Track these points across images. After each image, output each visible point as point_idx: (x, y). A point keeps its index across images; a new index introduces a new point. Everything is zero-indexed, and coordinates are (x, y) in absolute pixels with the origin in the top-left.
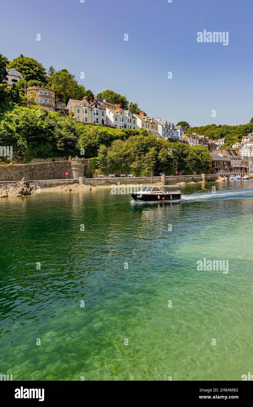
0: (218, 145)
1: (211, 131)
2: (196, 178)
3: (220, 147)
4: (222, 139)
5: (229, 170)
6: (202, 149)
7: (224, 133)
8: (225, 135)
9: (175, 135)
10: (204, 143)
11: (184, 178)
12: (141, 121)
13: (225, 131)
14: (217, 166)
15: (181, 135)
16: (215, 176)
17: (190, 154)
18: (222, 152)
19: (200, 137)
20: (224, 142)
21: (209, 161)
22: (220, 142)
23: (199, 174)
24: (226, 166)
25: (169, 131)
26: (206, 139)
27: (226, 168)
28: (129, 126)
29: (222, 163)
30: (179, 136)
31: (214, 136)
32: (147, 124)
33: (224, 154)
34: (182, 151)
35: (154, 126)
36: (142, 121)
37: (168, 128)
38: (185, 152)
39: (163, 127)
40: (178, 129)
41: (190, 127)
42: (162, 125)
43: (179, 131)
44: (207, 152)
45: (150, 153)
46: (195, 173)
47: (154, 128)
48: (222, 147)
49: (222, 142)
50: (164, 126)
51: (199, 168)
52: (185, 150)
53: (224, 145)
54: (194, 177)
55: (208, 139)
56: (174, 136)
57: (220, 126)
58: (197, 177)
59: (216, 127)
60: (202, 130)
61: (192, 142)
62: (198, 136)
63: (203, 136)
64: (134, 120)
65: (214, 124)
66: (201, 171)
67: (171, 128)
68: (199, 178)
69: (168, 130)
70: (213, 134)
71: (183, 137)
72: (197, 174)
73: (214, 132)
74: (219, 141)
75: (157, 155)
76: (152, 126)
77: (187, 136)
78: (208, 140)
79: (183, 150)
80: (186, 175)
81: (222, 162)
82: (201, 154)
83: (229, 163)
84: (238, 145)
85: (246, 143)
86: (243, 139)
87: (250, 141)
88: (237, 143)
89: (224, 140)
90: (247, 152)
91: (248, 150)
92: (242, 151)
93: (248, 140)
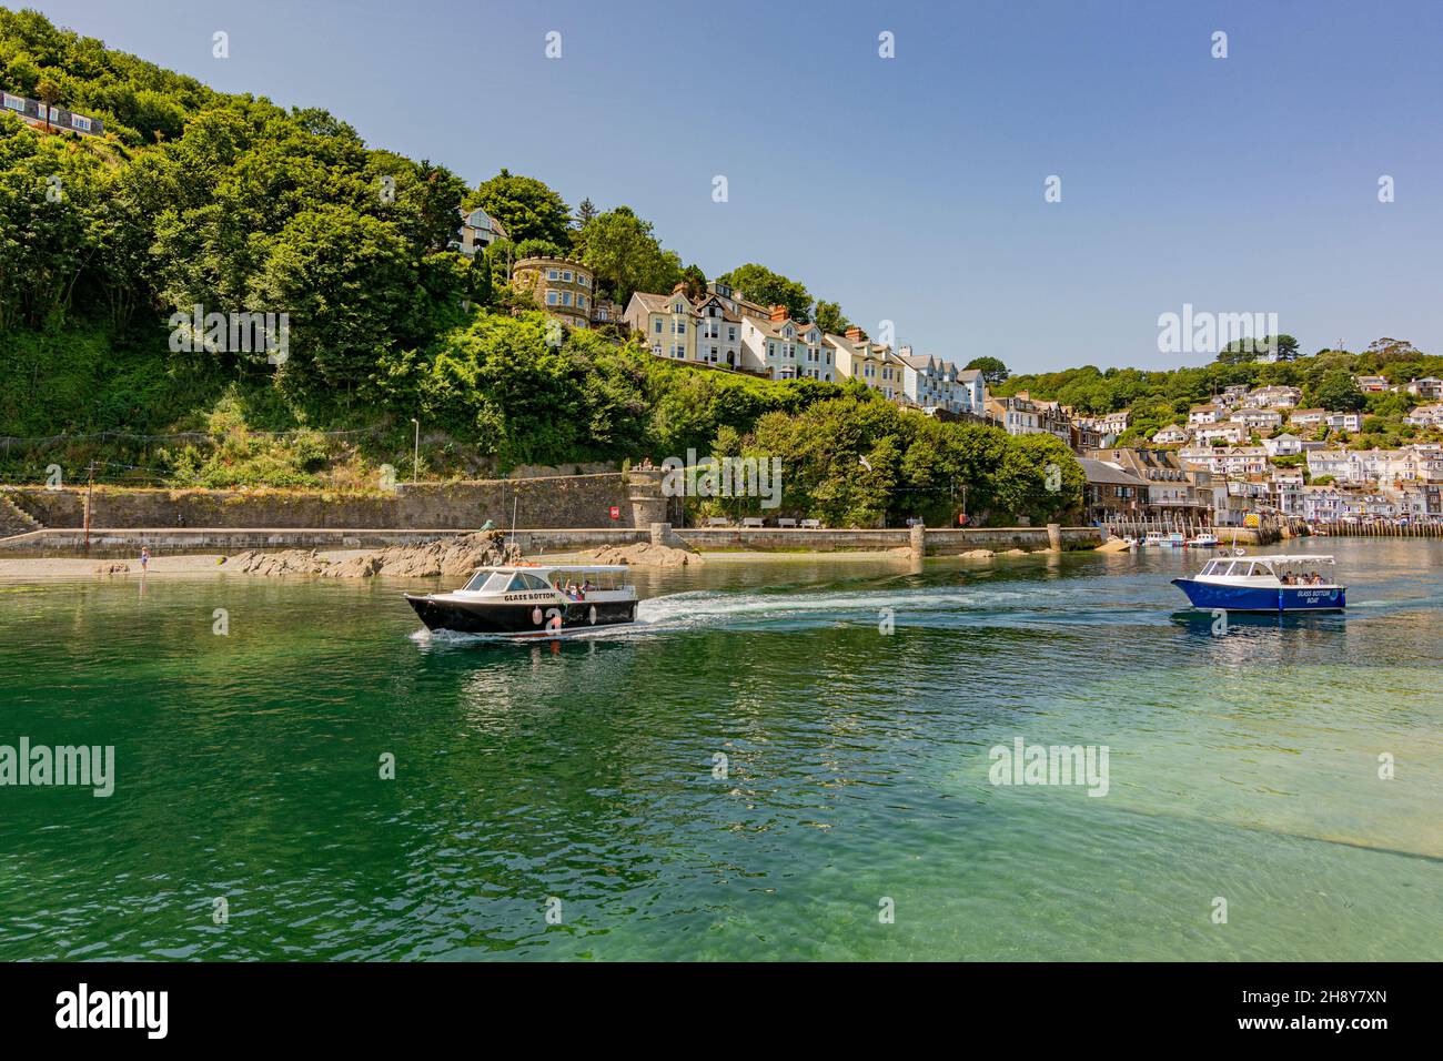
0: (1106, 434)
1: (1080, 389)
2: (1028, 538)
3: (1111, 438)
4: (1120, 414)
5: (1142, 514)
6: (1050, 446)
7: (1124, 395)
8: (1130, 401)
9: (959, 399)
10: (1057, 425)
11: (987, 538)
12: (848, 356)
13: (1131, 388)
14: (1100, 500)
15: (979, 398)
16: (1096, 533)
17: (1010, 460)
18: (1118, 456)
19: (1044, 406)
20: (1124, 424)
21: (1073, 483)
22: (1112, 425)
23: (1040, 526)
24: (1133, 503)
25: (939, 386)
26: (1064, 411)
27: (1133, 507)
28: (810, 371)
29: (1120, 492)
30: (973, 402)
31: (1092, 404)
32: (867, 366)
33: (1127, 460)
34: (983, 450)
35: (891, 372)
36: (853, 355)
37: (936, 376)
38: (992, 453)
39: (920, 376)
40: (970, 382)
41: (1010, 374)
42: (917, 370)
43: (972, 386)
44: (1066, 454)
45: (877, 454)
46: (1025, 520)
47: (891, 378)
48: (1117, 439)
49: (1118, 425)
50: (925, 373)
51: (1041, 505)
52: (991, 446)
53: (1127, 432)
54: (1021, 535)
55: (1070, 412)
56: (956, 404)
57: (1111, 373)
58: (1030, 535)
59: (1099, 374)
60: (1048, 385)
61: (1017, 420)
62: (1036, 402)
63: (1054, 405)
64: (829, 354)
65: (1091, 367)
66: (1048, 516)
67: (946, 379)
68: (1040, 537)
69: (935, 384)
70: (1087, 398)
71: (987, 406)
72: (1032, 525)
73: (1089, 390)
74: (1107, 420)
75: (898, 462)
76: (885, 371)
77: (998, 404)
78: (1069, 416)
79: (986, 449)
80: (993, 527)
81: (1120, 488)
82: (1045, 459)
83: (1143, 492)
84: (1173, 434)
85: (1203, 428)
86: (1194, 414)
87: (1217, 421)
88: (1173, 427)
89: (1124, 419)
90: (1205, 458)
91: (1209, 451)
92: (1188, 455)
93: (1212, 417)
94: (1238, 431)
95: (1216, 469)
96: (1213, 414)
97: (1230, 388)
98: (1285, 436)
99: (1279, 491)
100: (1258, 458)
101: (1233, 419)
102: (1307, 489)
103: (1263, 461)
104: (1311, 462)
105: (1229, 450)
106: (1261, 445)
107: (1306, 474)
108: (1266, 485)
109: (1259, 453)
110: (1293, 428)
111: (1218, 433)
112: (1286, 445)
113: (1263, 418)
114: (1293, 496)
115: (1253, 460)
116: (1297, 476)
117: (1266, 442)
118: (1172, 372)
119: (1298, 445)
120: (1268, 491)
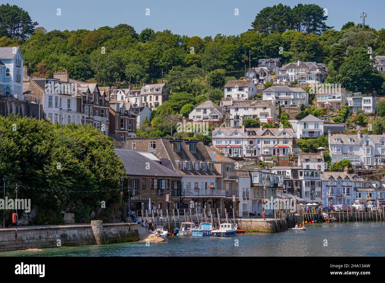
0: (142, 109)
2: (74, 236)
3: (146, 113)
4: (156, 86)
5: (175, 205)
6: (93, 139)
7: (161, 63)
8: (166, 70)
10: (95, 109)
11: (37, 237)
13: (167, 54)
14: (137, 194)
15: (18, 79)
16: (134, 228)
17: (57, 156)
18: (154, 146)
20: (160, 97)
21: (116, 178)
22: (148, 98)
23: (83, 222)
24: (168, 196)
26: (102, 93)
27: (167, 200)
29: (156, 184)
30: (12, 84)
31: (127, 71)
34: (32, 146)
38: (40, 149)
40: (8, 61)
44: (108, 148)
46: (69, 217)
48: (153, 114)
49: (154, 98)
51: (84, 201)
52: (39, 141)
53: (163, 107)
54: (68, 232)
57: (148, 35)
58: (76, 232)
59: (135, 36)
63: (92, 87)
65: (126, 26)
66: (91, 212)
68: (85, 233)
71: (25, 87)
72: (77, 221)
73: (124, 54)
74: (142, 93)
77: (36, 85)
79: (34, 144)
80: (41, 224)
81: (156, 181)
82: (89, 154)
83: (176, 184)
84: (209, 111)
85: (236, 105)
86: (229, 89)
87: (250, 98)
88: (208, 104)
89: (160, 92)
90: (238, 140)
91: (242, 133)
92: (222, 136)
93: (246, 93)
94: (268, 110)
95: (248, 152)
96: (246, 90)
97: (263, 61)
98: (310, 118)
99: (301, 178)
100: (286, 141)
101: (265, 97)
102: (326, 176)
103: (290, 144)
104: (332, 145)
105: (260, 131)
106: (290, 126)
107: (327, 159)
108: (290, 171)
109: (287, 136)
110: (318, 107)
111: (250, 112)
112: (311, 127)
113: (292, 97)
114: (313, 183)
115: (281, 144)
116: (319, 160)
117: (294, 122)
118: (208, 39)
119: (321, 127)
120: (291, 178)
